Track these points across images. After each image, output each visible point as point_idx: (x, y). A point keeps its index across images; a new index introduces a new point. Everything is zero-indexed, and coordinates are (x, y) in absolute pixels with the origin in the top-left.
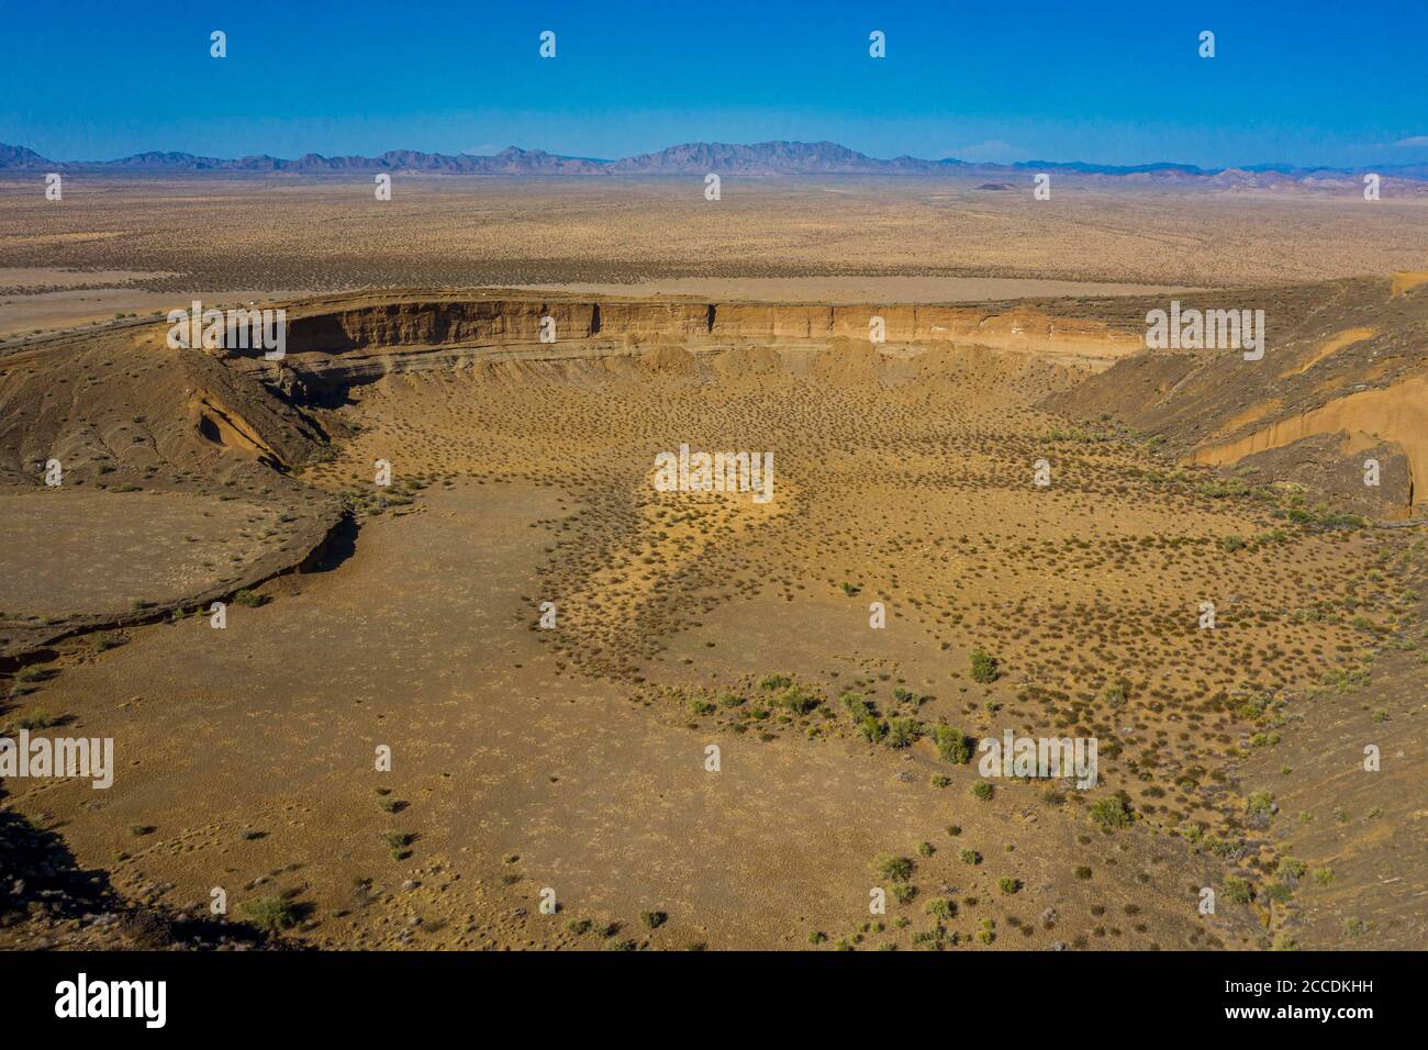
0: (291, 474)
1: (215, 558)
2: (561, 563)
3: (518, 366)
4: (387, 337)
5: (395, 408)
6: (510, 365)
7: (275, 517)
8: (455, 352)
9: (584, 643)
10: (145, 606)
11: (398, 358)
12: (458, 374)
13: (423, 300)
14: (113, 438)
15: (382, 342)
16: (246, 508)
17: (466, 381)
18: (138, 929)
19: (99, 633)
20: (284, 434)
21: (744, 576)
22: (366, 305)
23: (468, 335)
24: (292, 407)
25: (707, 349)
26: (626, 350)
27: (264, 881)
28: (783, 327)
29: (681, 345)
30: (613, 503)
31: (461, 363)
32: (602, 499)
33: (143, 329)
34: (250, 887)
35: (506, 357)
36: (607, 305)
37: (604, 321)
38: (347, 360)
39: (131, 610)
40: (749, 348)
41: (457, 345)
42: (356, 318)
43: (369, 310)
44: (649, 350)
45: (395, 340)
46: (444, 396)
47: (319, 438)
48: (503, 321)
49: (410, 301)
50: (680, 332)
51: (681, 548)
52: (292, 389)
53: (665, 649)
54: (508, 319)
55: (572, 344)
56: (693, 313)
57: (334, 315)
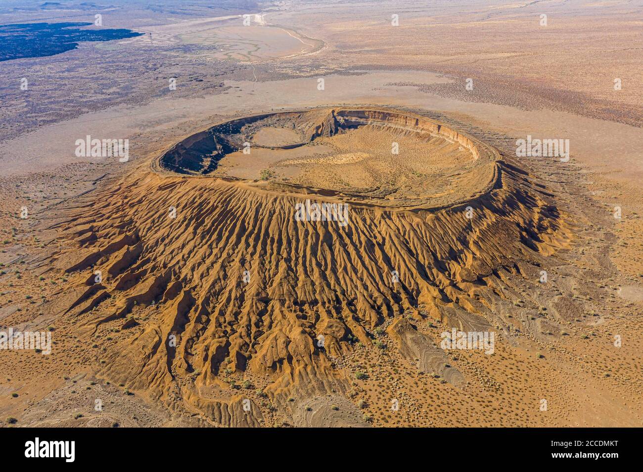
11: (373, 122)
15: (372, 117)
23: (390, 120)
31: (385, 125)
36: (420, 120)
37: (419, 123)
41: (386, 121)
42: (368, 112)
43: (371, 111)
44: (423, 132)
45: (375, 118)
46: (373, 131)
47: (334, 133)
48: (398, 118)
49: (379, 111)
52: (342, 124)
55: (410, 127)
56: (435, 126)
57: (364, 111)
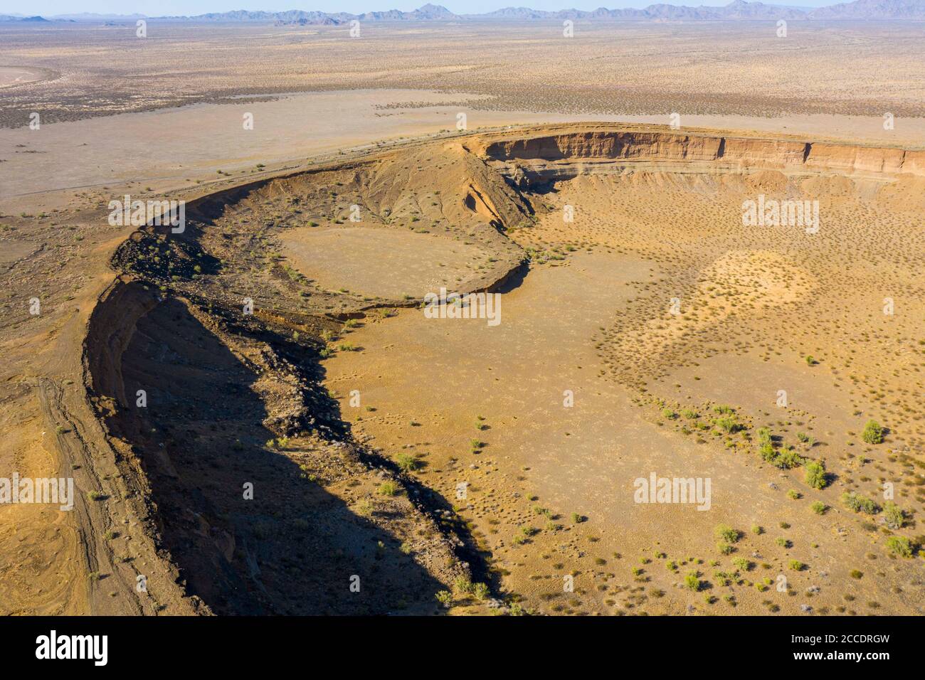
0: (506, 233)
1: (448, 277)
2: (633, 311)
3: (662, 176)
4: (583, 152)
5: (578, 197)
6: (657, 175)
7: (486, 258)
8: (623, 164)
9: (623, 362)
10: (409, 298)
11: (588, 166)
12: (622, 179)
13: (607, 131)
14: (423, 201)
15: (580, 155)
16: (475, 251)
17: (627, 182)
18: (347, 452)
19: (384, 309)
20: (509, 208)
21: (743, 339)
22: (573, 132)
23: (634, 153)
24: (517, 192)
25: (798, 174)
26: (739, 171)
27: (411, 447)
28: (861, 163)
29: (780, 170)
30: (683, 276)
31: (626, 171)
32: (679, 273)
33: (449, 140)
34: (405, 447)
35: (656, 169)
36: (731, 139)
37: (727, 150)
38: (556, 165)
39: (402, 299)
40: (831, 176)
41: (626, 160)
42: (566, 140)
43: (575, 135)
44: (755, 172)
45: (588, 154)
46: (610, 192)
47: (528, 212)
48: (658, 146)
49: (601, 130)
50: (782, 161)
51: (713, 314)
52: (521, 182)
53: (668, 375)
54: (662, 145)
55: (702, 164)
56: (793, 148)
57: (553, 137)
